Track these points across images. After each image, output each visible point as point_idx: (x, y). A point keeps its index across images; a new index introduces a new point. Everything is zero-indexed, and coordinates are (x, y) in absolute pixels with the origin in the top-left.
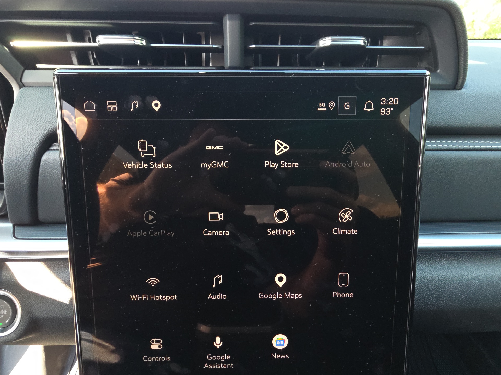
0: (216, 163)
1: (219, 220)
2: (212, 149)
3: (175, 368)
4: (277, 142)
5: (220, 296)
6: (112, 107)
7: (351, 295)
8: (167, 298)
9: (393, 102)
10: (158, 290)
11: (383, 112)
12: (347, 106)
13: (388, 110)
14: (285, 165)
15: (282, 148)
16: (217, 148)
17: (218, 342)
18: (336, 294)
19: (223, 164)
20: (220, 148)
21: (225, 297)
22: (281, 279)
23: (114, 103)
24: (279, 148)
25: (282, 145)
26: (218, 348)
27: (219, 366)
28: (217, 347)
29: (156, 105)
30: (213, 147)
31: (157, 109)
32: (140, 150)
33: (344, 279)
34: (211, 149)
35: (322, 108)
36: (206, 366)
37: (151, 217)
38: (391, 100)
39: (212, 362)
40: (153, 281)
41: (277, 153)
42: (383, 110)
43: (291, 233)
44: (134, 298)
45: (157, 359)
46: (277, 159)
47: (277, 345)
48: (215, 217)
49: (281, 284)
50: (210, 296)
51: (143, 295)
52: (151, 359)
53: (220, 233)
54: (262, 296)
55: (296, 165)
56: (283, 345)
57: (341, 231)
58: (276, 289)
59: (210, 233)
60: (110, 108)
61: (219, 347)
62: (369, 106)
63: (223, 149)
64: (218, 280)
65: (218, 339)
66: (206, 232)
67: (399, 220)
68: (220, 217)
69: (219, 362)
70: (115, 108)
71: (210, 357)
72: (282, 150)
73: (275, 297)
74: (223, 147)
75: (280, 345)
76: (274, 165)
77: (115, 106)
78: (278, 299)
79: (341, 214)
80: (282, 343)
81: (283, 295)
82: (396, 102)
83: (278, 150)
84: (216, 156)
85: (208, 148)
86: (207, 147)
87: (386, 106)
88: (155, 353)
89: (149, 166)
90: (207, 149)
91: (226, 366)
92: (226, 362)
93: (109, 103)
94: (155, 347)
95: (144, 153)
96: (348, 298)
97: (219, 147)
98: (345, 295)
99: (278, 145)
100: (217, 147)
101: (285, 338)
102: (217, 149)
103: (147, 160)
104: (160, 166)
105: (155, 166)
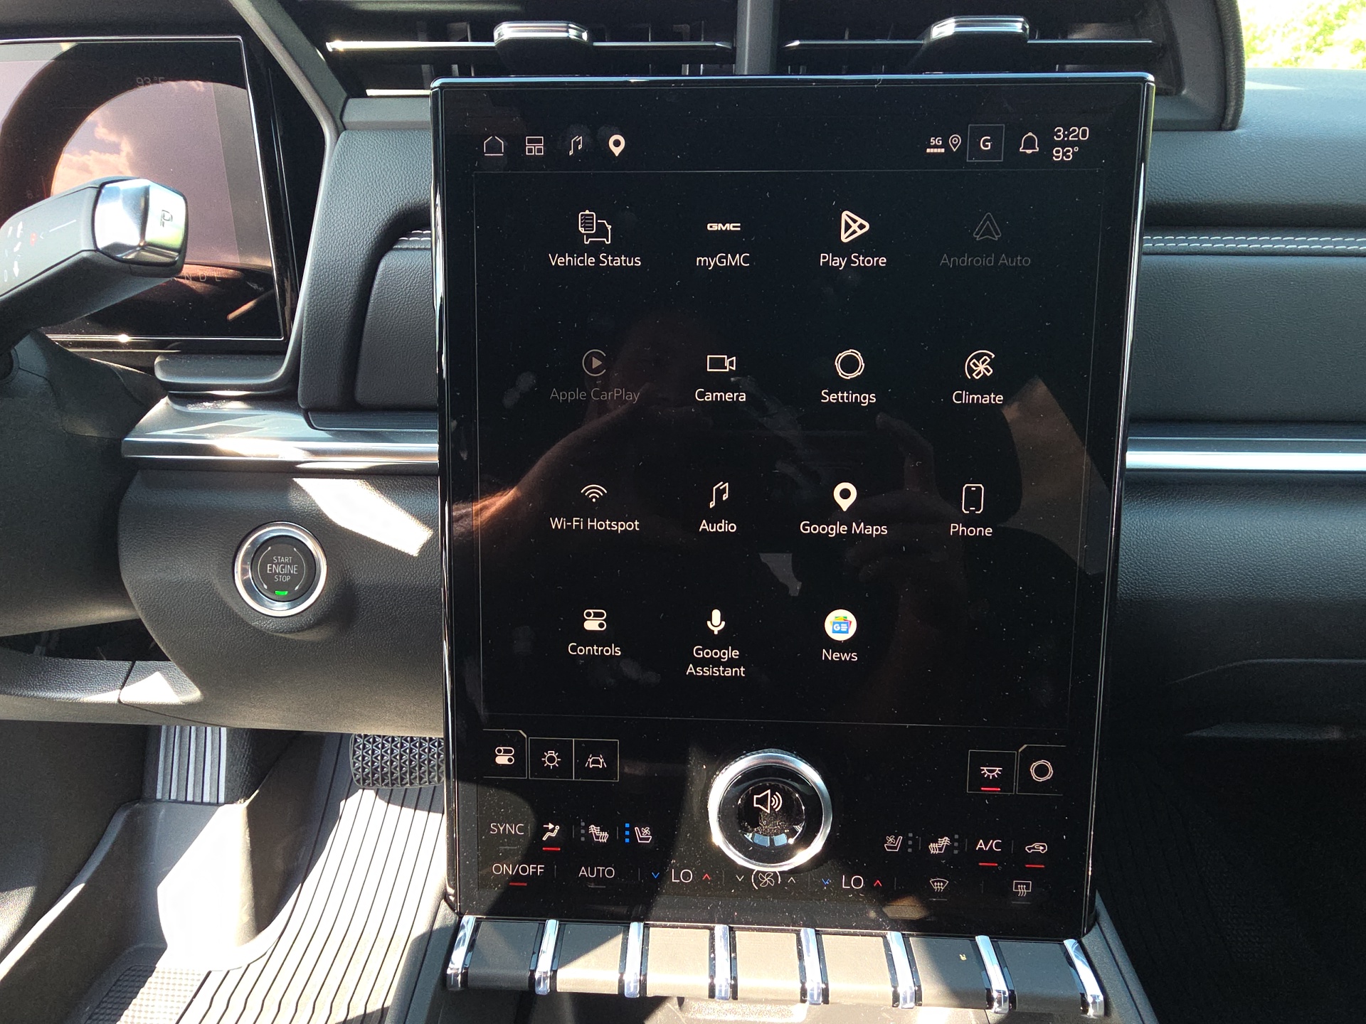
0: (726, 258)
1: (727, 370)
2: (719, 229)
3: (631, 670)
4: (845, 216)
5: (725, 527)
6: (535, 149)
7: (988, 531)
8: (619, 527)
9: (1077, 136)
10: (603, 509)
11: (1058, 155)
12: (986, 145)
13: (1069, 151)
14: (860, 261)
15: (854, 227)
16: (729, 227)
17: (716, 622)
18: (956, 528)
19: (739, 260)
20: (734, 227)
21: (731, 528)
22: (845, 494)
23: (539, 141)
24: (848, 227)
25: (855, 221)
26: (716, 633)
27: (717, 672)
28: (713, 631)
29: (617, 145)
30: (720, 225)
31: (617, 151)
32: (582, 230)
33: (973, 498)
34: (716, 229)
35: (935, 148)
36: (691, 669)
37: (596, 363)
38: (1074, 131)
39: (703, 663)
40: (594, 491)
41: (845, 238)
42: (1058, 152)
43: (867, 399)
44: (556, 523)
45: (595, 650)
46: (843, 250)
47: (834, 632)
48: (720, 364)
49: (845, 504)
50: (704, 525)
51: (574, 519)
52: (583, 651)
53: (728, 397)
54: (807, 528)
55: (882, 261)
56: (847, 632)
57: (968, 398)
58: (835, 514)
59: (709, 397)
60: (530, 151)
61: (719, 631)
62: (1030, 143)
63: (739, 229)
64: (720, 492)
65: (716, 614)
66: (702, 395)
67: (1088, 376)
68: (730, 364)
69: (716, 662)
70: (539, 151)
71: (699, 652)
72: (854, 232)
73: (833, 531)
74: (739, 225)
75: (840, 632)
76: (840, 262)
77: (541, 146)
78: (839, 535)
79: (970, 361)
80: (844, 628)
81: (850, 527)
82: (1084, 135)
83: (846, 231)
84: (725, 243)
85: (711, 227)
86: (709, 225)
87: (1063, 144)
88: (593, 638)
89: (598, 261)
90: (709, 228)
91: (729, 672)
92: (731, 663)
93: (531, 141)
94: (592, 625)
95: (589, 236)
96: (980, 538)
97: (732, 225)
98: (976, 531)
99: (846, 222)
100: (727, 225)
101: (850, 617)
102: (728, 229)
103: (595, 250)
104: (618, 262)
105: (608, 261)
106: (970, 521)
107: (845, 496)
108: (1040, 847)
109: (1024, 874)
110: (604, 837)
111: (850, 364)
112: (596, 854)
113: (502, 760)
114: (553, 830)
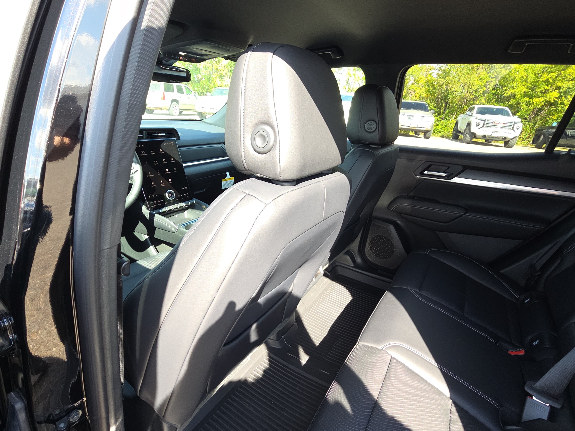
3: (157, 187)
8: (152, 175)
14: (162, 153)
17: (162, 182)
19: (154, 154)
21: (160, 174)
29: (143, 146)
39: (162, 185)
40: (150, 173)
44: (148, 176)
45: (154, 186)
46: (161, 152)
47: (170, 181)
49: (167, 171)
50: (158, 174)
52: (153, 186)
54: (165, 173)
58: (167, 172)
59: (156, 164)
64: (159, 171)
68: (156, 161)
73: (167, 173)
84: (153, 152)
85: (151, 151)
88: (153, 185)
92: (164, 184)
94: (153, 184)
101: (170, 179)
103: (144, 154)
104: (146, 155)
105: (145, 155)
106: (176, 170)
107: (167, 170)
108: (188, 194)
109: (188, 196)
110: (159, 201)
111: (164, 160)
112: (159, 203)
113: (149, 197)
114: (155, 202)
